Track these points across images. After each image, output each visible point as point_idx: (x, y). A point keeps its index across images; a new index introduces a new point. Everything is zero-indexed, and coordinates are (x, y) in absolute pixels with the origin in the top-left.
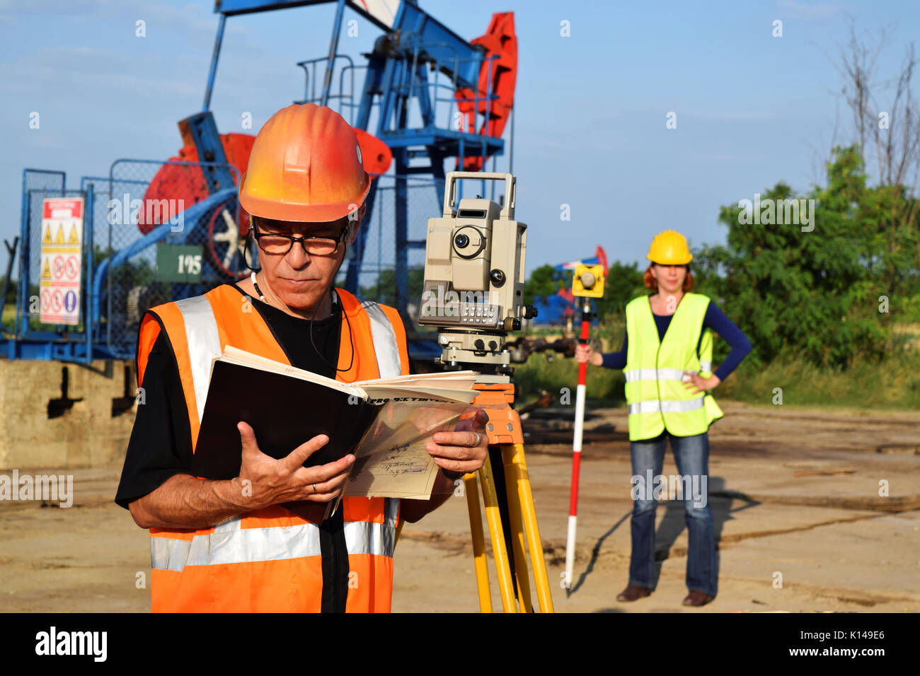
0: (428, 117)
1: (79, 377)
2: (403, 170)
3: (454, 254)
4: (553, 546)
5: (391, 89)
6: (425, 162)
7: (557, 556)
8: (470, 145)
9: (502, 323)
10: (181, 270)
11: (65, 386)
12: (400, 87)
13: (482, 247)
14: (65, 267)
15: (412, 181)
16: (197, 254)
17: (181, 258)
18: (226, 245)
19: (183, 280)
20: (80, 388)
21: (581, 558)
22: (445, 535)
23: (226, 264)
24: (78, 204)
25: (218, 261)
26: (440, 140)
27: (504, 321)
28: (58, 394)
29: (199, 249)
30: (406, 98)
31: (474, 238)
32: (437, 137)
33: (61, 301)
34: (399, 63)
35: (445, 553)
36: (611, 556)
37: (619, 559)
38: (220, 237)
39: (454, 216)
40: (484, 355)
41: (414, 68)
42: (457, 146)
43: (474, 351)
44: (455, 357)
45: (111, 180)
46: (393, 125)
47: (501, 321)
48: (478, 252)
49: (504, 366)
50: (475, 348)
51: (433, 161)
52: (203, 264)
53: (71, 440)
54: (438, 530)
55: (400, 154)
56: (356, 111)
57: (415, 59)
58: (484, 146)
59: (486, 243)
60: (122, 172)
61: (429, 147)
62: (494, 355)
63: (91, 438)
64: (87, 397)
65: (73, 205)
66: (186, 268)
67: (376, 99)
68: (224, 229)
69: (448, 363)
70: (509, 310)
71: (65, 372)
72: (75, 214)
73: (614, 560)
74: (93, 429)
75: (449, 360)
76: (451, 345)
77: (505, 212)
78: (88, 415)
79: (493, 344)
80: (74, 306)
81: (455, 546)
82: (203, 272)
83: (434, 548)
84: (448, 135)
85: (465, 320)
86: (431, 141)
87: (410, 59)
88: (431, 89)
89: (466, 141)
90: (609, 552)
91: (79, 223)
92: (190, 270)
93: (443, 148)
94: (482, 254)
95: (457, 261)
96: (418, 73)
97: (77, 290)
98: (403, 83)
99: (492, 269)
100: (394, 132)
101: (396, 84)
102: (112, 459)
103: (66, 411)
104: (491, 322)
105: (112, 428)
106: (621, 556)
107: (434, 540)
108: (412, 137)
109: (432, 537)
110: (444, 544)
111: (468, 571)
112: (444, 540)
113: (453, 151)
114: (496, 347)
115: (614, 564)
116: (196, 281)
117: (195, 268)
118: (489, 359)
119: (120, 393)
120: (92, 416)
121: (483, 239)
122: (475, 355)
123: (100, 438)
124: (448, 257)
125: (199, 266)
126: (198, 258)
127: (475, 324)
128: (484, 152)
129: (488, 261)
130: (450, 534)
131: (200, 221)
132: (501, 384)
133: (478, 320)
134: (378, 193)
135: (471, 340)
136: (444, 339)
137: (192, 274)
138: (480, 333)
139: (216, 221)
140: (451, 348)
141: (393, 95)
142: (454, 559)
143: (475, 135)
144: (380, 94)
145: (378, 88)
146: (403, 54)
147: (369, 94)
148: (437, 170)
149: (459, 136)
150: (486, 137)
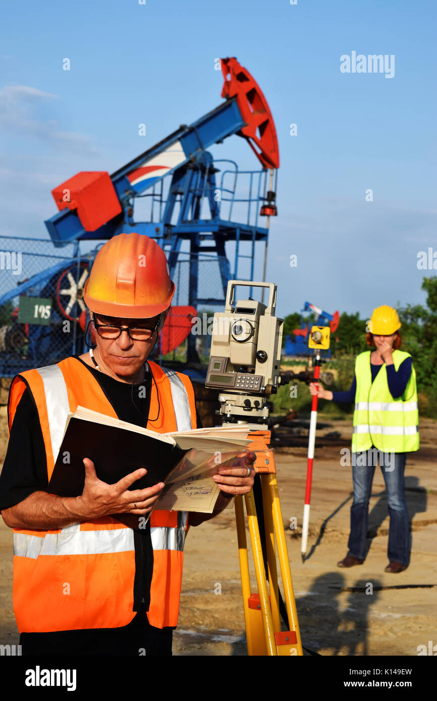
0: (215, 210)
2: (196, 249)
3: (232, 339)
5: (189, 191)
6: (212, 243)
8: (242, 232)
9: (264, 389)
10: (36, 316)
12: (195, 190)
13: (252, 335)
15: (202, 256)
16: (48, 305)
17: (36, 307)
18: (68, 298)
19: (37, 323)
21: (313, 534)
23: (68, 311)
25: (62, 309)
26: (222, 228)
27: (265, 387)
29: (50, 300)
30: (199, 197)
31: (246, 328)
32: (221, 226)
34: (195, 173)
35: (217, 526)
36: (335, 533)
37: (340, 536)
38: (64, 292)
39: (233, 311)
40: (250, 410)
41: (206, 177)
42: (235, 233)
43: (244, 407)
44: (230, 411)
46: (189, 217)
47: (263, 387)
48: (249, 338)
49: (264, 418)
50: (244, 405)
51: (217, 243)
52: (52, 311)
55: (194, 238)
56: (164, 205)
57: (207, 171)
58: (254, 234)
59: (254, 332)
61: (214, 233)
62: (257, 410)
66: (39, 314)
67: (178, 197)
68: (68, 286)
69: (225, 415)
70: (269, 380)
73: (337, 536)
75: (226, 413)
76: (227, 402)
77: (268, 311)
79: (257, 403)
81: (224, 522)
82: (52, 316)
84: (229, 225)
85: (238, 385)
86: (216, 229)
87: (204, 171)
89: (241, 230)
90: (334, 531)
92: (43, 315)
93: (225, 234)
94: (251, 340)
95: (234, 344)
96: (209, 180)
98: (198, 187)
99: (258, 351)
100: (190, 222)
101: (193, 188)
104: (256, 387)
106: (342, 534)
108: (203, 226)
113: (232, 237)
114: (259, 405)
115: (337, 539)
116: (47, 323)
117: (46, 314)
118: (254, 413)
121: (253, 329)
122: (244, 410)
124: (227, 341)
125: (49, 313)
126: (49, 307)
127: (244, 388)
128: (254, 237)
129: (256, 345)
131: (51, 281)
132: (262, 431)
133: (247, 386)
134: (178, 264)
135: (241, 400)
136: (223, 398)
137: (43, 318)
138: (248, 395)
139: (62, 282)
140: (228, 405)
141: (191, 195)
142: (224, 531)
143: (248, 226)
144: (181, 194)
145: (180, 190)
146: (199, 166)
147: (173, 193)
148: (220, 250)
149: (236, 226)
150: (256, 227)
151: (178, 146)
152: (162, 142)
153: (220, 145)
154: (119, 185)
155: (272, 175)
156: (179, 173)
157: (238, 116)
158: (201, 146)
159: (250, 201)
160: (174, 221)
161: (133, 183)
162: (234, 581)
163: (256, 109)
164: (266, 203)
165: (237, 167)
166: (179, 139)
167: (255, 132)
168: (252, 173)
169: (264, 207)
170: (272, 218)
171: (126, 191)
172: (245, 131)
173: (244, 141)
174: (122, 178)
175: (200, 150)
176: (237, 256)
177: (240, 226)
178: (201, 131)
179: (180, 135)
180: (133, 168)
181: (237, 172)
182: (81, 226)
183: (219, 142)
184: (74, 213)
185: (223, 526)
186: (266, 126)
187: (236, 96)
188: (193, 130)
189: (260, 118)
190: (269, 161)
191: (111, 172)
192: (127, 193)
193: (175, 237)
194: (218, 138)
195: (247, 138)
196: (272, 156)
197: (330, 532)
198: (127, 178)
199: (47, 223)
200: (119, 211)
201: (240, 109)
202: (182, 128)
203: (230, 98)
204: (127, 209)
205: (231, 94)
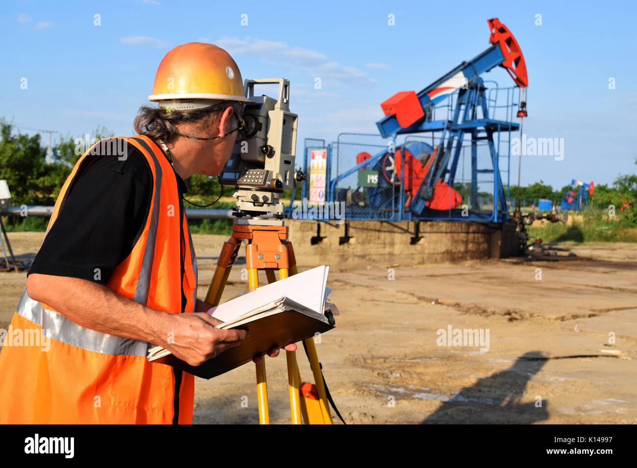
0: (486, 113)
1: (325, 228)
2: (475, 139)
4: (511, 312)
5: (468, 102)
6: (484, 135)
7: (512, 317)
8: (502, 127)
9: (269, 183)
10: (369, 181)
11: (319, 231)
12: (472, 102)
14: (319, 180)
16: (376, 174)
17: (369, 176)
18: (392, 172)
19: (370, 186)
20: (325, 232)
21: (524, 318)
22: (462, 304)
23: (392, 180)
24: (324, 153)
25: (388, 179)
26: (489, 124)
28: (316, 235)
29: (377, 172)
30: (475, 106)
32: (487, 123)
33: (318, 194)
34: (472, 90)
35: (460, 313)
36: (539, 318)
37: (543, 320)
38: (388, 169)
40: (260, 206)
42: (497, 127)
43: (252, 202)
44: (240, 207)
45: (338, 143)
47: (268, 181)
49: (280, 214)
50: (252, 200)
51: (488, 134)
52: (379, 178)
53: (321, 254)
54: (459, 301)
55: (473, 132)
56: (453, 112)
57: (478, 89)
58: (510, 127)
60: (343, 139)
61: (485, 127)
62: (268, 206)
63: (330, 254)
64: (328, 236)
65: (322, 153)
66: (371, 181)
67: (462, 107)
68: (390, 164)
70: (277, 174)
71: (319, 226)
72: (324, 157)
73: (540, 319)
74: (331, 250)
78: (329, 244)
79: (265, 198)
80: (322, 197)
82: (379, 182)
83: (455, 310)
84: (495, 122)
85: (246, 181)
86: (485, 125)
88: (487, 102)
89: (501, 124)
90: (538, 316)
91: (325, 161)
92: (373, 181)
93: (492, 128)
96: (481, 96)
97: (324, 190)
98: (474, 99)
100: (470, 121)
101: (471, 100)
102: (339, 263)
103: (320, 242)
104: (261, 182)
105: (339, 250)
106: (544, 318)
107: (456, 306)
109: (456, 305)
110: (461, 309)
111: (467, 323)
112: (460, 307)
113: (496, 130)
114: (269, 201)
115: (540, 321)
117: (375, 181)
118: (265, 208)
119: (343, 235)
120: (331, 244)
121: (261, 124)
122: (254, 205)
123: (334, 254)
125: (377, 180)
126: (376, 176)
127: (251, 183)
129: (265, 140)
130: (464, 304)
133: (253, 181)
134: (462, 149)
137: (373, 183)
139: (386, 162)
141: (470, 105)
142: (463, 316)
143: (507, 122)
144: (464, 104)
145: (463, 102)
146: (474, 87)
147: (459, 104)
148: (490, 138)
149: (497, 122)
150: (511, 123)
151: (461, 74)
152: (451, 72)
153: (488, 73)
154: (423, 100)
155: (523, 91)
156: (462, 92)
157: (500, 55)
158: (476, 74)
159: (508, 106)
160: (460, 121)
161: (432, 98)
162: (452, 352)
163: (512, 50)
164: (521, 109)
165: (497, 85)
166: (462, 70)
167: (511, 64)
168: (508, 89)
169: (519, 112)
170: (524, 118)
171: (427, 103)
172: (505, 64)
173: (504, 70)
174: (425, 95)
175: (475, 76)
176: (499, 141)
177: (501, 123)
178: (476, 65)
179: (462, 67)
180: (431, 89)
181: (497, 89)
182: (399, 125)
183: (488, 71)
184: (394, 117)
185: (464, 313)
186: (519, 60)
187: (498, 42)
188: (470, 64)
189: (516, 56)
190: (521, 82)
191: (417, 92)
192: (428, 105)
193: (460, 131)
194: (487, 69)
195: (506, 68)
196: (523, 79)
197: (535, 317)
198: (428, 95)
199: (378, 124)
200: (422, 115)
201: (501, 51)
202: (463, 63)
203: (495, 44)
204: (428, 114)
205: (495, 41)
